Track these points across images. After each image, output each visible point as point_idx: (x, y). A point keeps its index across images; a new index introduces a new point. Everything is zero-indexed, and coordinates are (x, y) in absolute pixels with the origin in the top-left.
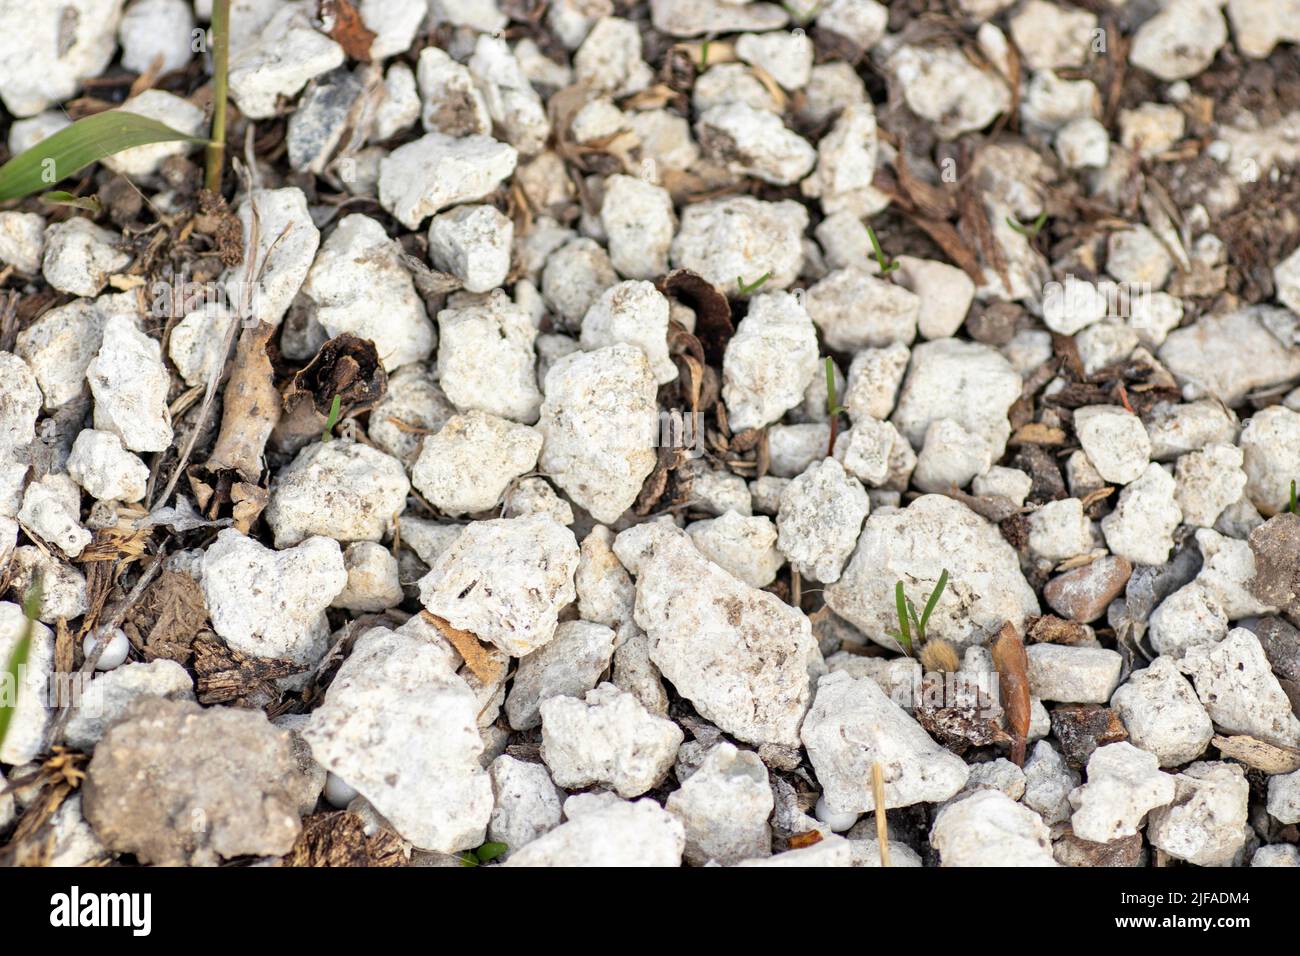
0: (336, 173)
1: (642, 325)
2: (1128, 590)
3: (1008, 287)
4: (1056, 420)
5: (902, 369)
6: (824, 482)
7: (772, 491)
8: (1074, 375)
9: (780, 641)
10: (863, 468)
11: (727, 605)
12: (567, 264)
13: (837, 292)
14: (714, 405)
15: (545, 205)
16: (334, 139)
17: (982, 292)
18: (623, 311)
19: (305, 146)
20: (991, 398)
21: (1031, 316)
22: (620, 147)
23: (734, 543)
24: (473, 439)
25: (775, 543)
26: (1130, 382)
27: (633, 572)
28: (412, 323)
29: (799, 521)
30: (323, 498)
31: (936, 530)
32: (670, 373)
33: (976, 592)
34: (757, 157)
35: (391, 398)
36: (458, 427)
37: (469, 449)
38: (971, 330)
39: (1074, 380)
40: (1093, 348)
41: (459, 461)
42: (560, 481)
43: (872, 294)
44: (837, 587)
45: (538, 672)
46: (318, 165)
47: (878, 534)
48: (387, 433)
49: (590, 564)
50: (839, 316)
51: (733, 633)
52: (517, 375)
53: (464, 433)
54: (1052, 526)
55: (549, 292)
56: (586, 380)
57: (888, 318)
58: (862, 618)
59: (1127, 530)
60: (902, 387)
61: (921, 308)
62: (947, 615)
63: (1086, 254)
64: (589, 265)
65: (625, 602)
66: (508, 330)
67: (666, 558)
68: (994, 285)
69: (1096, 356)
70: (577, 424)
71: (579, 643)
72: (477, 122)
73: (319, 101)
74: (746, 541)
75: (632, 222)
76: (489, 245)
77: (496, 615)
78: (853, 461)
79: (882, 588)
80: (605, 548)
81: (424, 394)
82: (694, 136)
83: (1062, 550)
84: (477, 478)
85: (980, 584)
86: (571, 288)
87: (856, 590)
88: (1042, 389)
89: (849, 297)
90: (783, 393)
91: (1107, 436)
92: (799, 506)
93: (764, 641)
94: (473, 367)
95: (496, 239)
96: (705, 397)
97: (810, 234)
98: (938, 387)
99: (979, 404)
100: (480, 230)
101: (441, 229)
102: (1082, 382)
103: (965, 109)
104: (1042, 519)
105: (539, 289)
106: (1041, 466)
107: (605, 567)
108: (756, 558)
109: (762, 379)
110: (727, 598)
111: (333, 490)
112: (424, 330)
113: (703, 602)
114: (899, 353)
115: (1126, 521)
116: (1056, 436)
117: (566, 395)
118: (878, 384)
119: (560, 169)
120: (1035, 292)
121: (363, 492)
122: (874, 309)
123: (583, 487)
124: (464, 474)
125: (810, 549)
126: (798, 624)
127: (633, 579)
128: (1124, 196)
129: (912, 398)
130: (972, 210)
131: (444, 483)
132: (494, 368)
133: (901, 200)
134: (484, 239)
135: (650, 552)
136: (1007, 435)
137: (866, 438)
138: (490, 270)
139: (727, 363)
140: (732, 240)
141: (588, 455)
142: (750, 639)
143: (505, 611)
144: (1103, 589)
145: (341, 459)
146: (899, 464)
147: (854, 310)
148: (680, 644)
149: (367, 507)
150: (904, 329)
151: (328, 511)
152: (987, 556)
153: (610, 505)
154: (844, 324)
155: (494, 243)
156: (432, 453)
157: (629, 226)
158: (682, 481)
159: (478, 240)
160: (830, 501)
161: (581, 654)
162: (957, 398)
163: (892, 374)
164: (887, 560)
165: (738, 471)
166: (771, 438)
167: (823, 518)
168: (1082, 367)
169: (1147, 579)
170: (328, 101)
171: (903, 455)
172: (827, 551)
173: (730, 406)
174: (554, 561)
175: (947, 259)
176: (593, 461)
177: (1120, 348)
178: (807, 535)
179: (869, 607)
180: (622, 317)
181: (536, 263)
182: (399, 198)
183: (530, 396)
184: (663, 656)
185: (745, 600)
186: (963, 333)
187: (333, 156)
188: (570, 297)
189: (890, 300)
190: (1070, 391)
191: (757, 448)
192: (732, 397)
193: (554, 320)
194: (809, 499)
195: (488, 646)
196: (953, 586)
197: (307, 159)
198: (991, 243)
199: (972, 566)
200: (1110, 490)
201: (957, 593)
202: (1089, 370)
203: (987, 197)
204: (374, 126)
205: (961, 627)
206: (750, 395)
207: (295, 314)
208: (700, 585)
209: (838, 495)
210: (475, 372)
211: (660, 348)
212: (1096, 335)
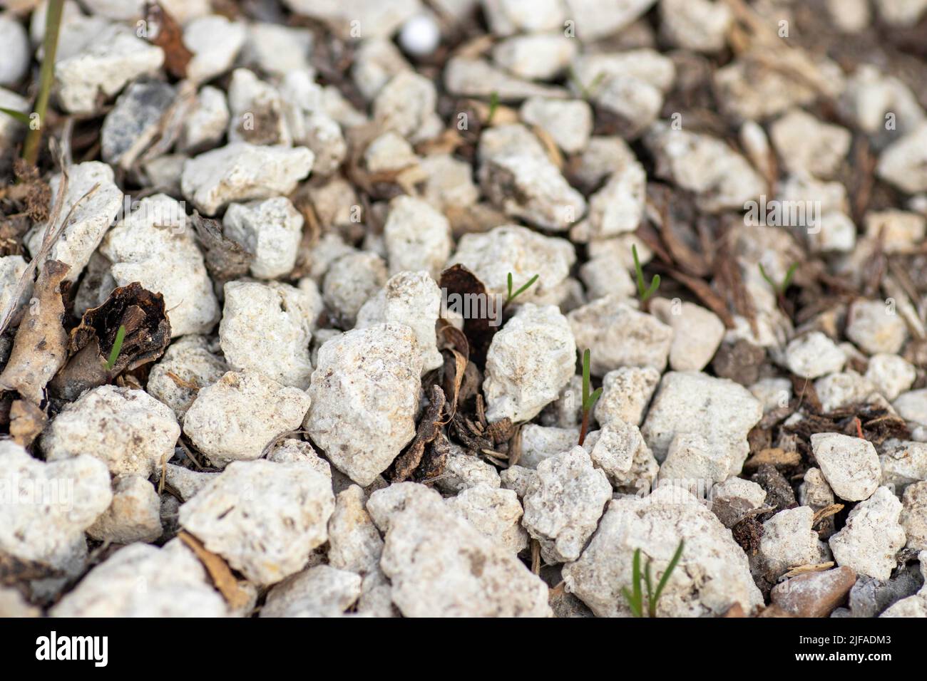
0: (143, 170)
1: (415, 309)
2: (852, 594)
3: (755, 333)
4: (793, 444)
5: (652, 389)
6: (572, 463)
7: (521, 477)
8: (812, 408)
9: (518, 596)
10: (609, 460)
11: (471, 557)
12: (348, 266)
13: (596, 316)
14: (474, 397)
15: (332, 223)
16: (145, 139)
17: (731, 336)
18: (398, 296)
19: (118, 138)
20: (733, 418)
21: (774, 365)
22: (407, 180)
23: (482, 513)
24: (246, 391)
25: (521, 518)
26: (864, 418)
27: (383, 528)
28: (200, 294)
29: (546, 496)
30: (97, 423)
31: (675, 517)
32: (437, 361)
33: (709, 573)
34: (534, 198)
35: (172, 358)
36: (232, 381)
37: (241, 399)
38: (717, 369)
39: (811, 413)
40: (831, 391)
41: (230, 407)
42: (322, 442)
43: (629, 319)
44: (576, 565)
45: (284, 606)
46: (128, 160)
47: (619, 515)
48: (164, 386)
49: (344, 513)
50: (597, 339)
51: (473, 583)
52: (292, 346)
53: (238, 386)
54: (784, 531)
55: (330, 292)
56: (358, 348)
57: (642, 345)
58: (597, 595)
59: (855, 542)
60: (651, 404)
61: (673, 341)
62: (678, 597)
63: (829, 319)
64: (369, 267)
65: (373, 554)
66: (289, 305)
67: (417, 510)
68: (742, 328)
69: (833, 397)
70: (346, 382)
71: (326, 582)
72: (278, 134)
73: (137, 97)
74: (493, 511)
75: (413, 237)
76: (279, 227)
77: (250, 537)
78: (600, 452)
79: (619, 565)
80: (359, 504)
81: (203, 358)
82: (476, 180)
83: (791, 557)
84: (245, 426)
85: (713, 567)
86: (350, 286)
87: (593, 567)
88: (782, 421)
89: (608, 320)
90: (540, 385)
91: (841, 454)
92: (547, 482)
93: (503, 593)
94: (252, 329)
95: (286, 222)
96: (466, 389)
97: (575, 274)
98: (685, 403)
99: (722, 422)
100: (273, 213)
101: (235, 214)
102: (819, 415)
103: (726, 187)
104: (774, 525)
105: (321, 290)
106: (775, 481)
107: (358, 521)
108: (501, 530)
109: (522, 368)
110: (472, 550)
111: (107, 417)
112: (210, 303)
113: (448, 551)
114: (652, 373)
115: (854, 532)
116: (792, 458)
117: (338, 358)
118: (629, 392)
119: (350, 195)
120: (780, 344)
121: (137, 425)
122: (630, 336)
123: (344, 448)
124: (233, 419)
125: (553, 522)
126: (537, 587)
127: (382, 535)
128: (867, 273)
129: (660, 410)
130: (726, 267)
131: (214, 426)
132: (273, 333)
133: (662, 253)
134: (275, 221)
135: (401, 507)
136: (746, 455)
137: (615, 434)
138: (277, 250)
139: (491, 355)
140: (505, 253)
141: (352, 415)
142: (490, 590)
143: (259, 533)
144: (828, 590)
145: (118, 398)
146: (643, 469)
147: (612, 334)
148: (423, 585)
149: (138, 440)
150: (656, 356)
151: (101, 436)
152: (719, 546)
153: (368, 464)
154: (601, 346)
155: (284, 226)
156: (205, 400)
157: (409, 241)
158: (438, 455)
159: (270, 222)
160: (577, 479)
161: (327, 592)
162: (702, 415)
163: (642, 389)
164: (626, 537)
165: (491, 459)
166: (524, 433)
167: (569, 494)
168: (820, 405)
169: (869, 589)
170: (145, 99)
171: (646, 462)
172: (570, 525)
173: (489, 399)
174: (312, 497)
175: (700, 302)
176: (356, 420)
177: (856, 393)
178: (552, 509)
179: (604, 583)
180: (396, 301)
181: (319, 268)
182: (200, 186)
183: (302, 366)
184: (405, 596)
185: (488, 554)
186: (710, 369)
187: (144, 151)
188: (348, 294)
189: (646, 327)
190: (808, 422)
191: (510, 442)
192: (492, 389)
193: (331, 316)
194: (556, 477)
195: (238, 575)
196: (686, 569)
197: (119, 150)
198: (743, 295)
199: (706, 552)
200: (840, 507)
201: (689, 576)
202: (826, 409)
203: (742, 261)
204: (184, 131)
205: (691, 609)
206: (509, 385)
207: (91, 275)
208: (448, 535)
209: (584, 474)
210: (254, 334)
211: (430, 336)
212: (834, 380)
